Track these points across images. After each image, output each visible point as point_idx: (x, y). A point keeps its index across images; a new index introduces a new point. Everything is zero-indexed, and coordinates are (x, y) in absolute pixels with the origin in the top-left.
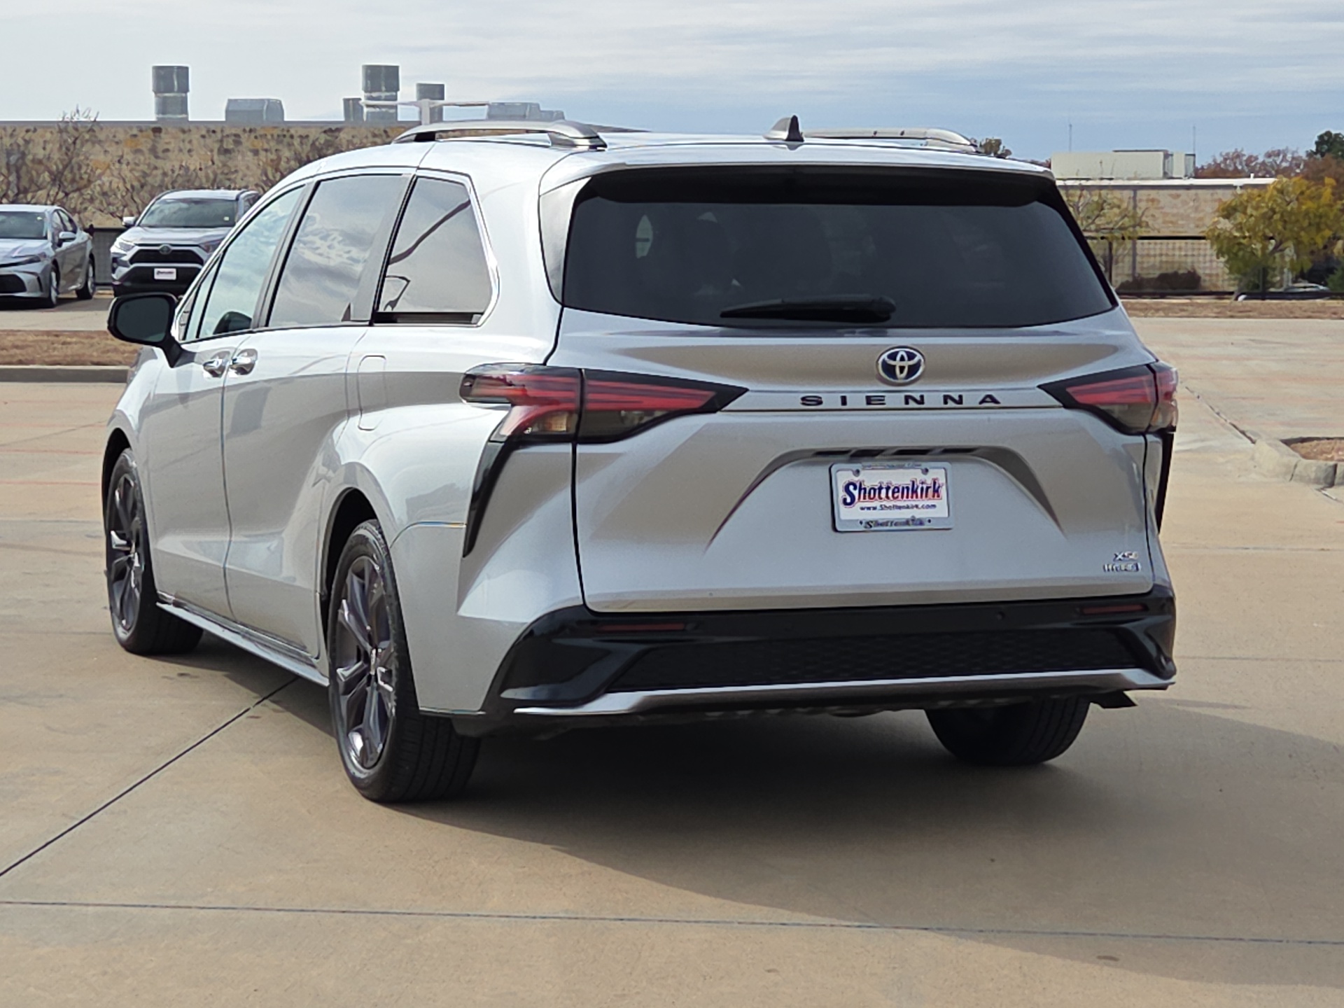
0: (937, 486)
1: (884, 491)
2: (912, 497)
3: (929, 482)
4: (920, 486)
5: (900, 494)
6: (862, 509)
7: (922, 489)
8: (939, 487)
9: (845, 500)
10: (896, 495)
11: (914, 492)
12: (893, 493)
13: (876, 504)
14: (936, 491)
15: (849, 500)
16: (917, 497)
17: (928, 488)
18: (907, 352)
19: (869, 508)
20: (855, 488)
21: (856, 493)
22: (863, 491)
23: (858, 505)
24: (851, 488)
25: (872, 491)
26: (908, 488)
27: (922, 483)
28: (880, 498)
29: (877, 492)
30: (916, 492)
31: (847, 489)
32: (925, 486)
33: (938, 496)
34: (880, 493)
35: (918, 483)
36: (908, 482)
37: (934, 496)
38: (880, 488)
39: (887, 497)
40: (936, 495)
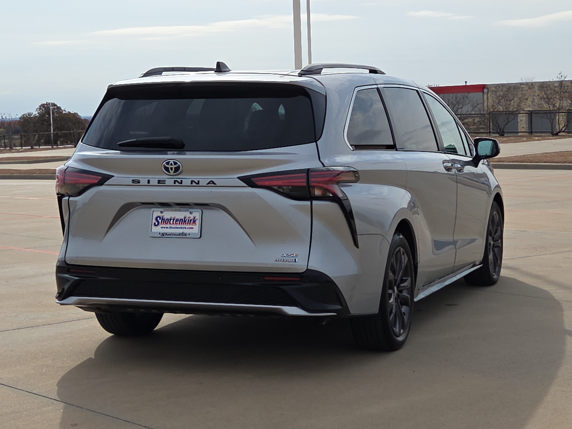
0: (195, 219)
1: (172, 221)
2: (184, 224)
3: (192, 218)
4: (188, 219)
5: (179, 222)
6: (162, 228)
7: (189, 220)
8: (196, 220)
9: (155, 224)
10: (177, 222)
11: (185, 221)
12: (176, 221)
13: (168, 226)
14: (194, 222)
15: (156, 224)
16: (186, 224)
17: (191, 220)
18: (173, 161)
19: (164, 228)
20: (160, 219)
21: (160, 221)
22: (163, 220)
23: (160, 226)
24: (158, 219)
25: (167, 221)
26: (182, 220)
27: (189, 218)
28: (170, 223)
29: (169, 220)
30: (186, 222)
31: (156, 219)
32: (190, 219)
33: (195, 224)
34: (170, 222)
35: (187, 218)
36: (182, 217)
37: (193, 224)
38: (171, 219)
39: (173, 223)
40: (194, 223)
